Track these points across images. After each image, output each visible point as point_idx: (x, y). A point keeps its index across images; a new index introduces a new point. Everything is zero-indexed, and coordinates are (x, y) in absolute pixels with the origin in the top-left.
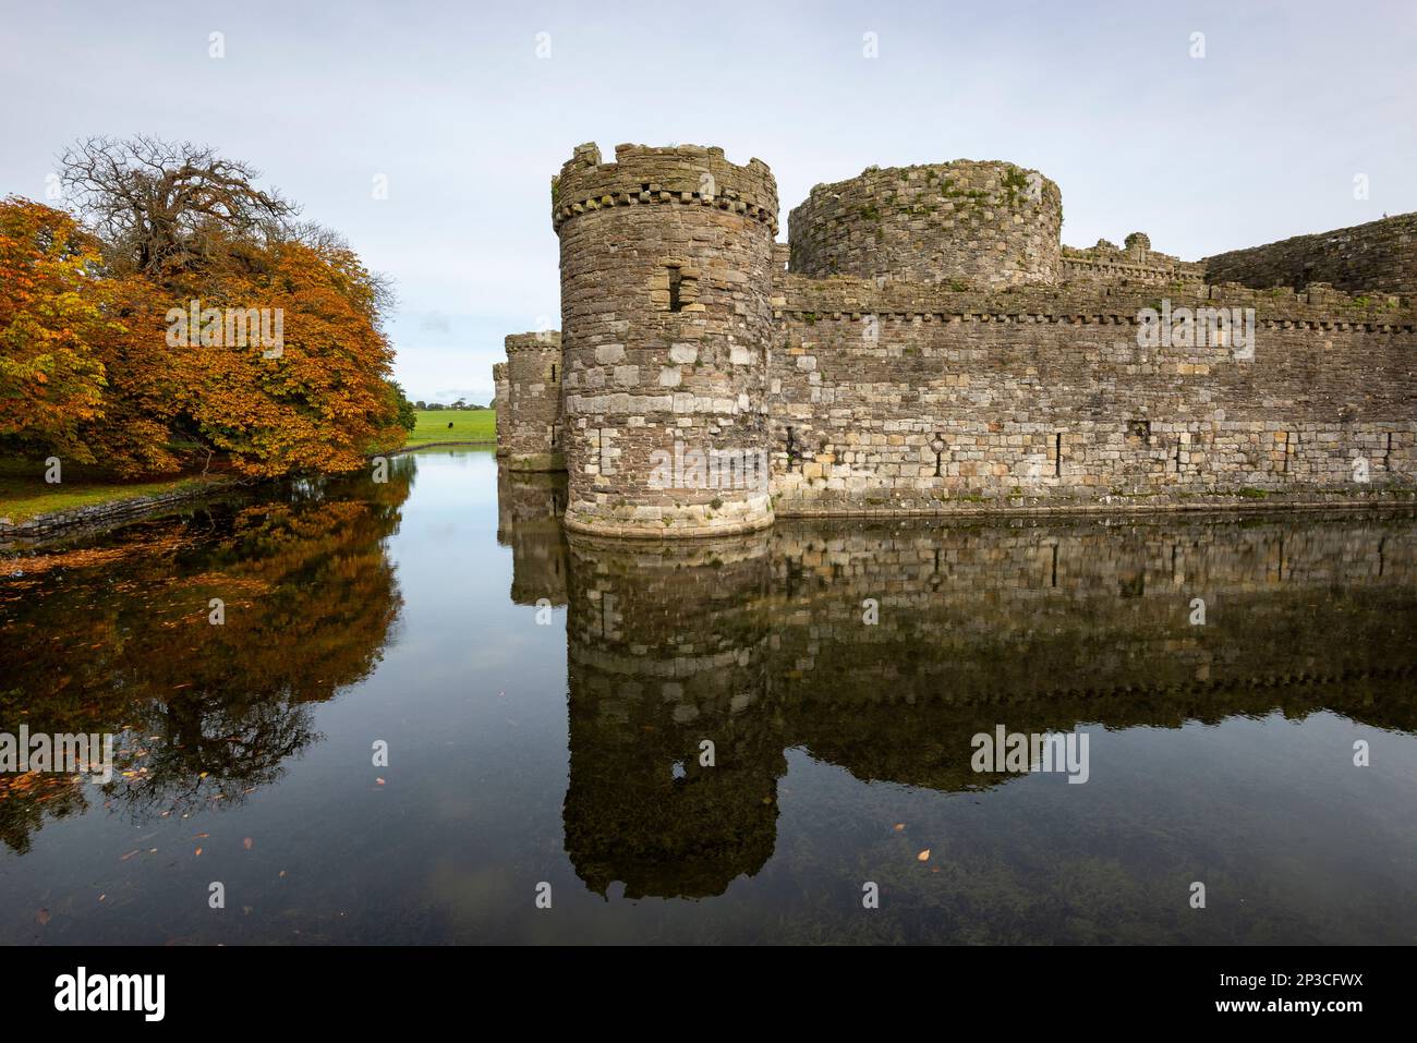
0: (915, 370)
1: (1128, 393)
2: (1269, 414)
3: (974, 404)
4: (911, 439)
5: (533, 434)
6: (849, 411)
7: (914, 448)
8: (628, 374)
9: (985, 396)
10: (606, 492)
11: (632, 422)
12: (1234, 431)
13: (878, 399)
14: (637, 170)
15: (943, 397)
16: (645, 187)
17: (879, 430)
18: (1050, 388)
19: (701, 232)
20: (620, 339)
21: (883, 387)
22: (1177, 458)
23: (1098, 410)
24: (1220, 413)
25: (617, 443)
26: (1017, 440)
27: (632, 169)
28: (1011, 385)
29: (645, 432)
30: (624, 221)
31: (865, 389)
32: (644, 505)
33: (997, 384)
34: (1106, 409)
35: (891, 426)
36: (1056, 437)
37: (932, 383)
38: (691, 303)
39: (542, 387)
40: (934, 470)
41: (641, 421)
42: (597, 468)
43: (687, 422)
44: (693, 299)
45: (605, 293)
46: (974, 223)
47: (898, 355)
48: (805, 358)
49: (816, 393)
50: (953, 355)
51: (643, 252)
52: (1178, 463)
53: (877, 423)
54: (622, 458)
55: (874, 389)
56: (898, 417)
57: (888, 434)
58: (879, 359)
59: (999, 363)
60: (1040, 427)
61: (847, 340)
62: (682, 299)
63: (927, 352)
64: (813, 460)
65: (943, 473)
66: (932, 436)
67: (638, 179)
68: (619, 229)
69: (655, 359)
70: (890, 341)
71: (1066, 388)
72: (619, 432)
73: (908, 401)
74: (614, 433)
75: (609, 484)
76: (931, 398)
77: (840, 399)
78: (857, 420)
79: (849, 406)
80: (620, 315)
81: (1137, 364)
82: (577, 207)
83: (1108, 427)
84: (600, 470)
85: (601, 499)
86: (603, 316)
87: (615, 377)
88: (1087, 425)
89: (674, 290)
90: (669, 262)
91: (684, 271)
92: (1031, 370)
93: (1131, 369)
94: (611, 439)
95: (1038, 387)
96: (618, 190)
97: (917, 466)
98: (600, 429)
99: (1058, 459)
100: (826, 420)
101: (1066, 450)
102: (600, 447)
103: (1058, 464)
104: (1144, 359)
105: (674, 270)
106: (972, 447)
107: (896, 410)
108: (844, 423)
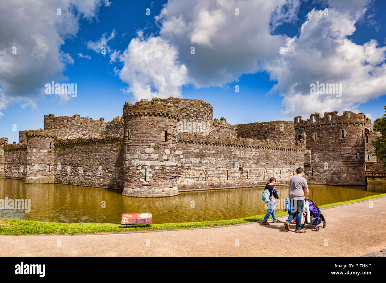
0: (201, 156)
1: (239, 162)
2: (262, 166)
3: (212, 163)
4: (201, 172)
5: (41, 169)
6: (188, 165)
7: (201, 174)
8: (155, 156)
9: (214, 162)
10: (147, 186)
11: (156, 168)
12: (256, 170)
13: (194, 162)
15: (207, 162)
16: (161, 112)
17: (195, 169)
18: (226, 160)
19: (171, 124)
20: (153, 147)
21: (195, 159)
23: (234, 165)
24: (254, 166)
25: (151, 173)
26: (220, 172)
27: (159, 108)
28: (219, 159)
29: (159, 171)
30: (155, 119)
31: (192, 160)
32: (158, 188)
33: (217, 159)
35: (197, 168)
36: (227, 171)
37: (205, 159)
39: (46, 151)
40: (205, 179)
41: (158, 168)
42: (144, 179)
43: (168, 168)
44: (170, 139)
45: (149, 136)
46: (197, 116)
47: (198, 151)
49: (182, 160)
50: (208, 152)
51: (160, 127)
52: (247, 177)
53: (194, 168)
54: (153, 177)
55: (194, 160)
56: (198, 166)
57: (196, 170)
58: (195, 152)
59: (217, 154)
60: (224, 169)
61: (188, 147)
62: (168, 139)
63: (204, 151)
64: (181, 177)
65: (207, 180)
66: (205, 171)
67: (160, 110)
68: (154, 121)
69: (162, 153)
70: (197, 148)
71: (228, 160)
72: (152, 170)
73: (200, 162)
74: (151, 170)
75: (148, 183)
76: (204, 162)
77: (187, 162)
78: (190, 167)
79: (188, 164)
80: (153, 141)
81: (240, 155)
82: (142, 114)
83: (236, 169)
84: (145, 180)
85: (146, 187)
86: (148, 141)
87: (151, 156)
88: (232, 168)
89: (166, 137)
90: (165, 130)
91: (168, 132)
92: (222, 156)
93: (239, 156)
94: (150, 172)
95: (224, 160)
96: (154, 112)
97: (202, 178)
98: (146, 170)
99: (227, 176)
100: (183, 167)
101: (228, 174)
102: (146, 174)
103: (227, 177)
104: (241, 154)
105: (166, 132)
106: (212, 174)
107: (198, 165)
108: (187, 168)
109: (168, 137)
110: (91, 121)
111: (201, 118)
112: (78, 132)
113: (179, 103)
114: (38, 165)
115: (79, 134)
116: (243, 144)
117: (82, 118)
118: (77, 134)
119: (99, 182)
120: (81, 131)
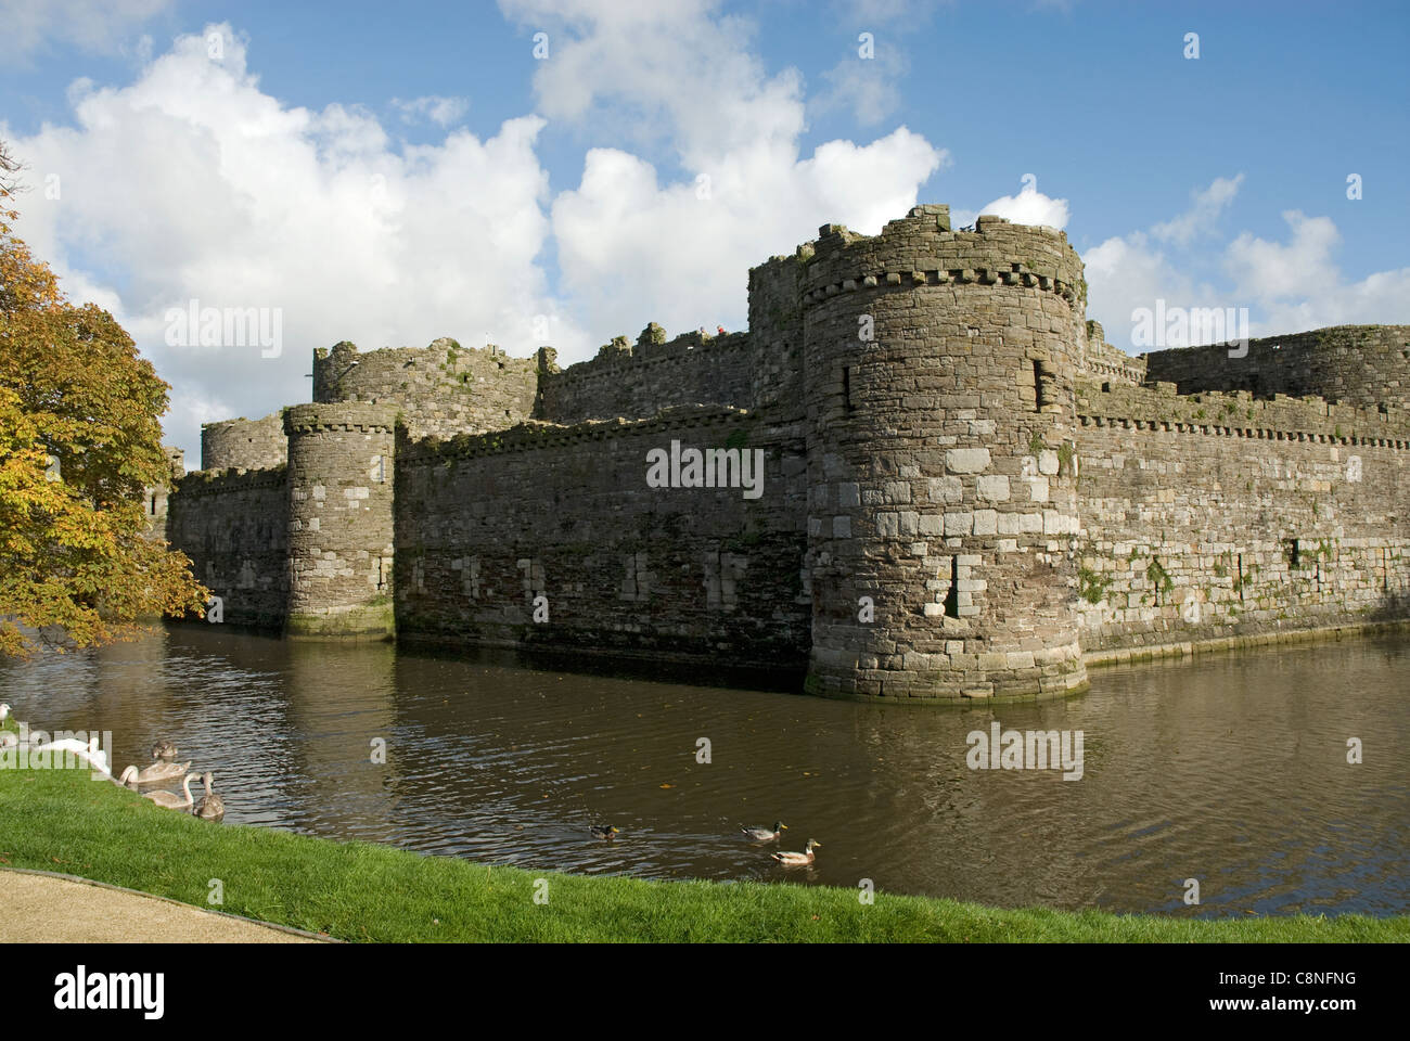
0: (1135, 486)
1: (1281, 511)
3: (1179, 522)
4: (1135, 564)
5: (348, 572)
7: (1138, 575)
8: (997, 487)
9: (1186, 513)
10: (963, 639)
11: (1002, 546)
13: (1108, 516)
14: (1007, 247)
15: (1157, 516)
16: (1015, 267)
17: (1111, 555)
20: (983, 440)
21: (1111, 504)
22: (1317, 577)
25: (979, 572)
26: (1211, 561)
27: (1002, 245)
28: (1203, 501)
29: (1017, 558)
30: (986, 301)
31: (1097, 505)
32: (1015, 651)
33: (1193, 501)
34: (1268, 527)
35: (1122, 549)
36: (1237, 558)
37: (1150, 499)
38: (1052, 403)
39: (365, 493)
40: (1154, 599)
41: (1012, 545)
42: (945, 608)
43: (1052, 545)
44: (1053, 399)
45: (960, 384)
47: (1121, 464)
50: (1162, 468)
51: (1012, 341)
52: (1319, 582)
53: (1108, 545)
54: (989, 593)
55: (1105, 505)
56: (1126, 538)
57: (1116, 558)
58: (1107, 470)
59: (1189, 478)
60: (1226, 548)
62: (1044, 398)
63: (1143, 464)
65: (1160, 601)
66: (1151, 560)
67: (1008, 257)
68: (979, 310)
69: (1026, 469)
70: (1113, 450)
71: (1241, 505)
72: (983, 558)
73: (1131, 518)
74: (976, 559)
75: (968, 627)
76: (1147, 515)
78: (1092, 542)
79: (1083, 527)
80: (983, 412)
81: (1285, 479)
82: (920, 276)
83: (1270, 546)
84: (952, 611)
85: (955, 647)
86: (959, 412)
87: (977, 489)
88: (1257, 543)
89: (1039, 387)
90: (1033, 354)
91: (1048, 367)
92: (1216, 487)
93: (1282, 486)
94: (973, 568)
95: (1219, 505)
96: (984, 265)
97: (1140, 595)
98: (955, 556)
99: (1239, 582)
101: (1244, 573)
102: (954, 579)
103: (1241, 588)
104: (1289, 476)
105: (1037, 364)
106: (1180, 572)
107: (1122, 530)
109: (1049, 391)
110: (501, 366)
112: (453, 415)
114: (334, 554)
115: (456, 422)
116: (1295, 427)
117: (466, 350)
118: (449, 422)
119: (628, 628)
120: (466, 409)
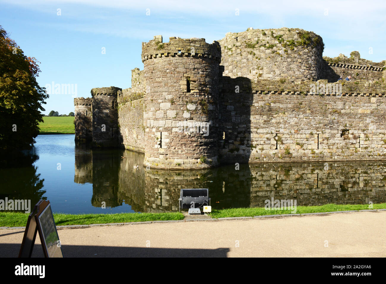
0: (268, 111)
1: (342, 119)
3: (289, 123)
4: (268, 136)
7: (268, 139)
8: (172, 113)
9: (292, 120)
10: (163, 154)
11: (173, 130)
12: (380, 133)
13: (256, 121)
14: (177, 45)
15: (278, 121)
16: (180, 51)
17: (256, 132)
18: (315, 118)
19: (197, 66)
20: (169, 101)
21: (257, 117)
22: (359, 143)
23: (332, 125)
25: (168, 138)
26: (304, 136)
27: (175, 45)
28: (301, 116)
29: (178, 134)
30: (172, 62)
32: (177, 159)
33: (297, 116)
34: (334, 125)
35: (260, 131)
36: (317, 135)
37: (274, 116)
38: (194, 89)
39: (108, 111)
40: (275, 147)
41: (177, 130)
42: (159, 146)
47: (262, 105)
48: (230, 106)
49: (234, 119)
50: (282, 106)
53: (255, 130)
54: (169, 142)
56: (263, 128)
59: (297, 108)
60: (312, 132)
62: (191, 88)
63: (272, 105)
64: (233, 143)
65: (278, 148)
66: (275, 135)
67: (177, 48)
68: (170, 64)
69: (182, 108)
70: (259, 101)
71: (321, 118)
72: (169, 133)
73: (266, 122)
74: (166, 133)
75: (164, 152)
76: (274, 121)
80: (170, 93)
82: (154, 56)
83: (335, 132)
84: (161, 147)
85: (161, 156)
86: (163, 93)
87: (167, 114)
88: (328, 130)
89: (188, 85)
90: (187, 76)
91: (191, 79)
92: (308, 111)
93: (343, 111)
94: (165, 136)
95: (311, 118)
96: (170, 52)
97: (269, 146)
98: (161, 132)
99: (318, 143)
100: (237, 129)
101: (320, 140)
102: (161, 138)
103: (318, 145)
104: (347, 108)
105: (188, 78)
106: (289, 139)
107: (262, 125)
108: (244, 130)
109: (192, 86)
111: (296, 55)
113: (259, 36)
116: (350, 91)
